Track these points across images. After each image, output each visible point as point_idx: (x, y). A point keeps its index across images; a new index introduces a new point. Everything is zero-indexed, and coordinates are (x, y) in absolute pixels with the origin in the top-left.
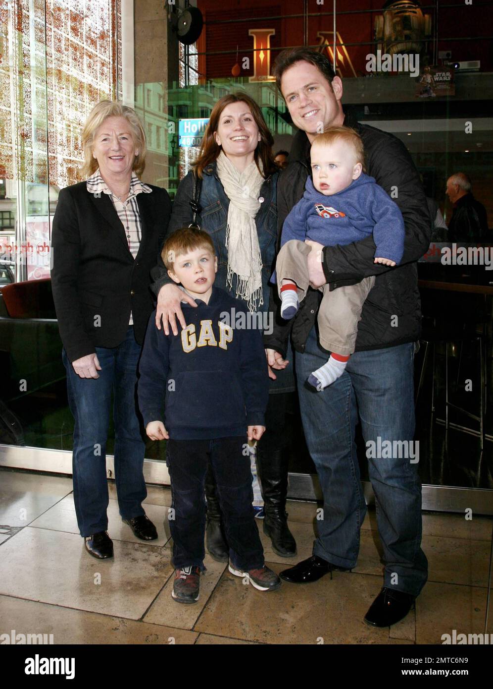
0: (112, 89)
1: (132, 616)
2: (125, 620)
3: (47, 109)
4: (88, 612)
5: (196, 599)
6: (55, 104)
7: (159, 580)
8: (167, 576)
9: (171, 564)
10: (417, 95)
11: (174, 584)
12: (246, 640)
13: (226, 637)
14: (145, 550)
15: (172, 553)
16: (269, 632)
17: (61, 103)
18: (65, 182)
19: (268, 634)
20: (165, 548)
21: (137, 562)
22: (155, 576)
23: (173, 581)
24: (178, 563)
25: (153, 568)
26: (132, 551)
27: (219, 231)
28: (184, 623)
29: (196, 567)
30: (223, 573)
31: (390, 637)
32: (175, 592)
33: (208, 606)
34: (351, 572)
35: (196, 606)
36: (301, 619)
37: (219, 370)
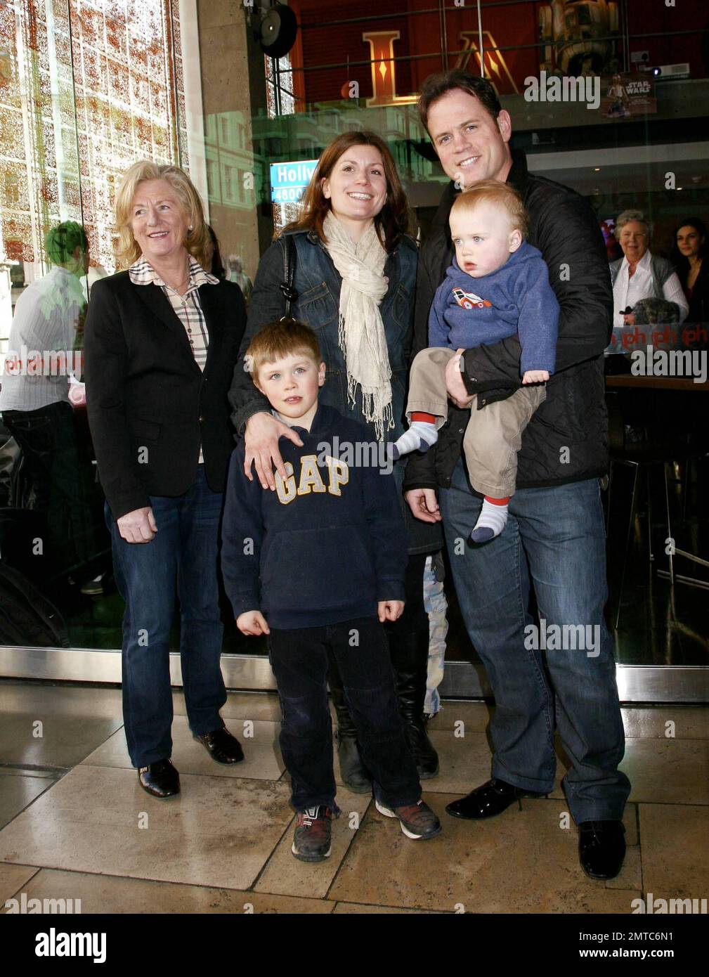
0: (171, 126)
1: (237, 884)
2: (227, 891)
3: (79, 159)
4: (174, 883)
5: (326, 855)
6: (90, 151)
7: (274, 828)
8: (285, 823)
9: (290, 806)
10: (604, 114)
11: (295, 832)
12: (403, 908)
13: (375, 905)
14: (251, 787)
15: (291, 789)
16: (436, 893)
17: (98, 149)
18: (110, 262)
19: (434, 895)
20: (280, 782)
21: (242, 806)
22: (268, 824)
23: (294, 829)
24: (299, 803)
25: (265, 813)
26: (233, 791)
27: (327, 325)
28: (314, 889)
29: (326, 807)
30: (365, 814)
31: (606, 888)
32: (296, 846)
33: (347, 862)
34: (547, 798)
35: (329, 864)
36: (480, 871)
37: (331, 527)
